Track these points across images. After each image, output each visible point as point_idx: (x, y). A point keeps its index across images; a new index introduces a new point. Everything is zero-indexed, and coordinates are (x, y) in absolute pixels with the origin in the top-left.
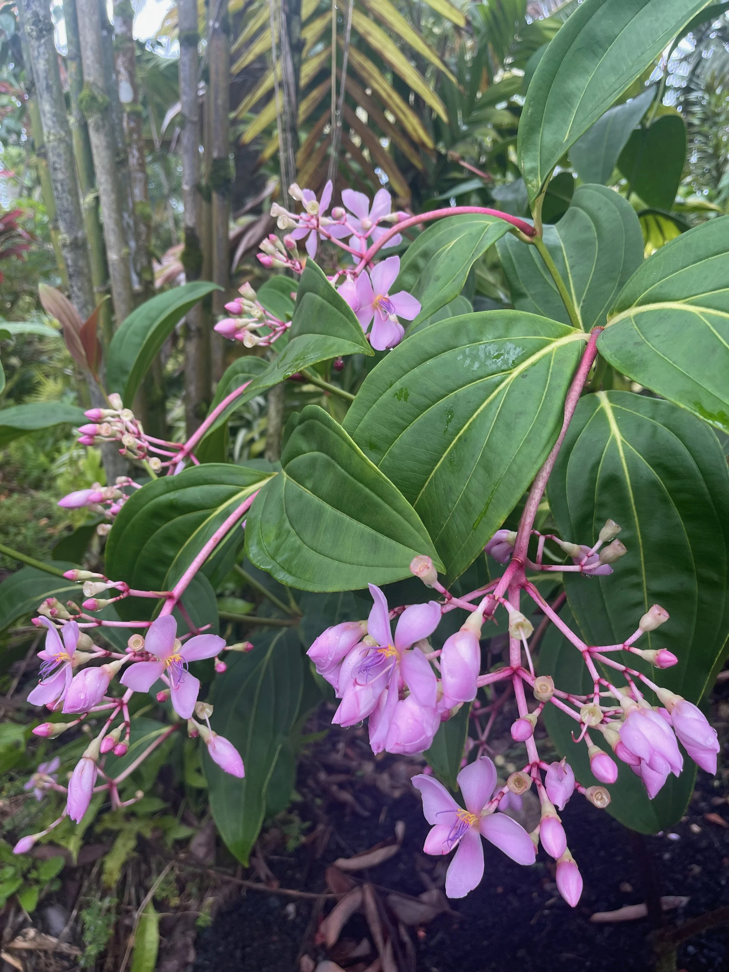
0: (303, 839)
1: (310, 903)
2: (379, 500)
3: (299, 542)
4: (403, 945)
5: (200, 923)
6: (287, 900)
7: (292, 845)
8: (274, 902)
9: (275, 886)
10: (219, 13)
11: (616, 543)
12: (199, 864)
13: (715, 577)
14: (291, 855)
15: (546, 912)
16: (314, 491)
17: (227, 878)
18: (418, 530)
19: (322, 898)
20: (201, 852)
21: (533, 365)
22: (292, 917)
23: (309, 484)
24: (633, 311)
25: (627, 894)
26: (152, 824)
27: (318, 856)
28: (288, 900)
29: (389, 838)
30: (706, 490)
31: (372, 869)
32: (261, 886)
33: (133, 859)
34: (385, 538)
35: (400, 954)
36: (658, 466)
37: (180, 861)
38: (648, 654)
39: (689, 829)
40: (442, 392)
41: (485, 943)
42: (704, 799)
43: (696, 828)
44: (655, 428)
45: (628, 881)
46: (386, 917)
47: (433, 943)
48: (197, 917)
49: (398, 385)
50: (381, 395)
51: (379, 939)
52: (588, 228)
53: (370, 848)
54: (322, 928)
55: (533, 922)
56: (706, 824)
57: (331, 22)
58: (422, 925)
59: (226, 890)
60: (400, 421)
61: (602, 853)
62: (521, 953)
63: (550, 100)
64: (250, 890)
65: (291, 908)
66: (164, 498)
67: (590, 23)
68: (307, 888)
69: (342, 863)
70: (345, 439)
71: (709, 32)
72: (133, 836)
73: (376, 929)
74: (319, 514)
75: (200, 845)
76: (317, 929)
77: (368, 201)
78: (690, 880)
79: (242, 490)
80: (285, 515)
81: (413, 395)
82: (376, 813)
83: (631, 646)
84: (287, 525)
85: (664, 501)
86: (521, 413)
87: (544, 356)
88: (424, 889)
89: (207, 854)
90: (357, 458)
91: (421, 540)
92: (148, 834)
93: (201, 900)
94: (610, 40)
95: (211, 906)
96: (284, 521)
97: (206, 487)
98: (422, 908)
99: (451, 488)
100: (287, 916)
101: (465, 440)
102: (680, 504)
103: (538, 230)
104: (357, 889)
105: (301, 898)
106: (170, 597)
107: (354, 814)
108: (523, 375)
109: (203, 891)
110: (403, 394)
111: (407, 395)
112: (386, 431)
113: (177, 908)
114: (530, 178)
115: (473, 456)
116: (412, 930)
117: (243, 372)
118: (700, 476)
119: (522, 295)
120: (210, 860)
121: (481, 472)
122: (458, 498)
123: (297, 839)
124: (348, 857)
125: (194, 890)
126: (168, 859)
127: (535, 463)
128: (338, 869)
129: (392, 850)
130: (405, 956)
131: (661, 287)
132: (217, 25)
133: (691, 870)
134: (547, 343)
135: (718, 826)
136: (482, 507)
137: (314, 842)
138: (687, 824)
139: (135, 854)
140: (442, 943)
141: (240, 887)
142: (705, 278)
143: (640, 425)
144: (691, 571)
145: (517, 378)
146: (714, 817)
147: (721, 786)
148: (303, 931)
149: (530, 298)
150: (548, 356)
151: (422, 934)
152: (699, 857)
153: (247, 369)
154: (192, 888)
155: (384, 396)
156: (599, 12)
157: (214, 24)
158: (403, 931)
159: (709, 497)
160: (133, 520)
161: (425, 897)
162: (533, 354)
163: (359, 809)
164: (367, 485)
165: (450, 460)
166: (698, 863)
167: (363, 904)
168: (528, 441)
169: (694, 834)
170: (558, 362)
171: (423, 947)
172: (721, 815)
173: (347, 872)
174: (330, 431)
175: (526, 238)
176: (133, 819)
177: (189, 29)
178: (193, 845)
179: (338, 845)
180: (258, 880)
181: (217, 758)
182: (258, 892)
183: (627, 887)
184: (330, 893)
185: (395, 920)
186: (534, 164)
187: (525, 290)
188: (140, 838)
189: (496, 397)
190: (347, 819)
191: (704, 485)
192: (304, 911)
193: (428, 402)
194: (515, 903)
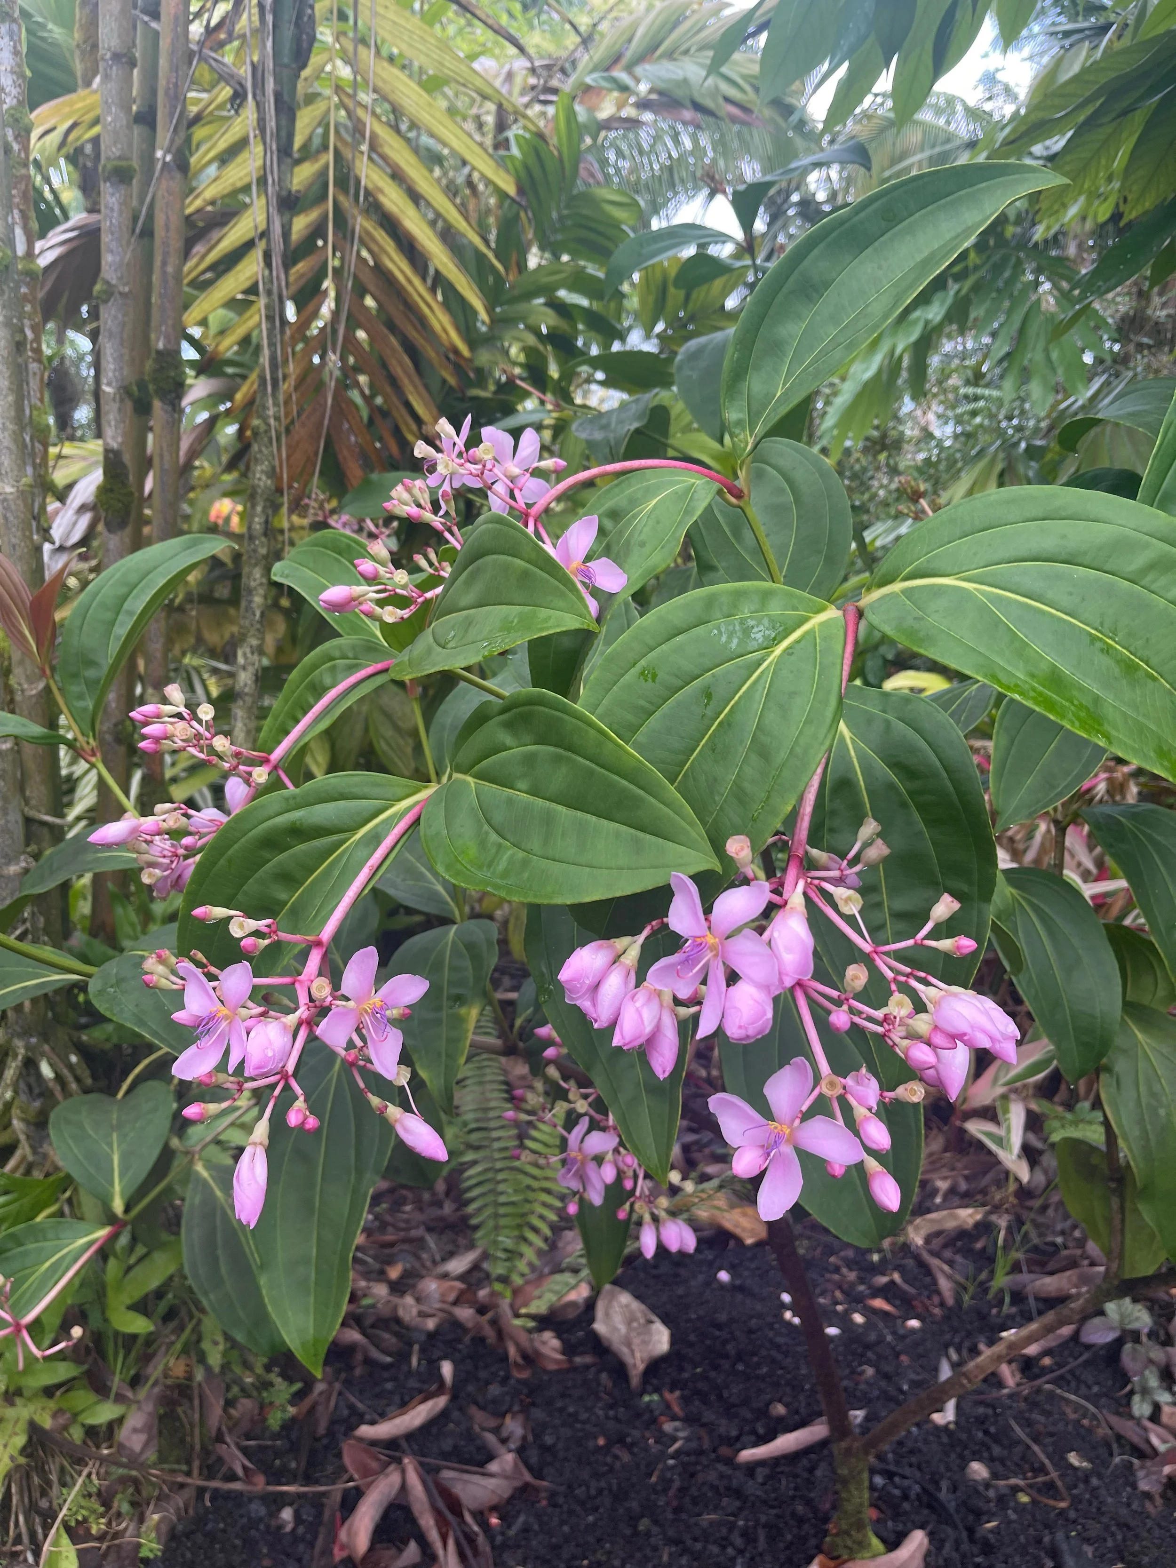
0: (292, 1410)
1: (317, 1502)
2: (641, 792)
3: (521, 854)
4: (470, 1539)
5: (144, 1553)
6: (277, 1502)
7: (275, 1420)
8: (258, 1509)
9: (260, 1483)
10: (172, 141)
11: (879, 842)
12: (134, 1461)
13: (966, 888)
14: (275, 1436)
15: (671, 1462)
16: (534, 792)
17: (180, 1479)
18: (692, 824)
19: (337, 1489)
20: (136, 1442)
21: (798, 642)
22: (289, 1528)
23: (522, 785)
24: (897, 587)
25: (780, 1419)
26: (52, 1404)
27: (321, 1430)
28: (281, 1500)
29: (434, 1387)
30: (951, 789)
31: (410, 1436)
32: (237, 1486)
33: (18, 1467)
34: (648, 836)
35: (469, 1552)
36: (896, 765)
37: (103, 1460)
38: (945, 944)
39: (851, 1321)
40: (697, 671)
41: (591, 1518)
42: (861, 1280)
43: (858, 1318)
44: (888, 723)
45: (780, 1401)
46: (441, 1504)
47: (512, 1533)
48: (139, 1546)
49: (643, 662)
50: (622, 675)
51: (433, 1535)
52: (781, 491)
53: (404, 1405)
54: (343, 1535)
55: (654, 1479)
56: (869, 1312)
57: (326, 167)
58: (494, 1508)
59: (179, 1500)
60: (647, 705)
61: (740, 1367)
62: (644, 1524)
63: (759, 345)
64: (216, 1495)
65: (287, 1514)
66: (279, 820)
67: (806, 263)
68: (308, 1480)
69: (366, 1431)
70: (591, 724)
71: (786, 206)
72: (22, 1426)
73: (427, 1522)
74: (548, 820)
75: (135, 1430)
76: (333, 1537)
77: (512, 442)
78: (862, 1387)
79: (392, 806)
80: (486, 827)
81: (662, 675)
82: (403, 1357)
83: (927, 937)
84: (494, 837)
85: (904, 805)
86: (795, 693)
87: (807, 633)
88: (491, 1457)
89: (146, 1445)
90: (610, 745)
91: (694, 834)
92: (47, 1423)
93: (141, 1520)
94: (827, 285)
95: (157, 1527)
96: (487, 833)
97: (342, 803)
98: (491, 1483)
99: (715, 780)
100: (280, 1527)
101: (729, 725)
102: (920, 808)
103: (746, 491)
104: (392, 1467)
105: (300, 1496)
106: (318, 944)
107: (368, 1361)
108: (788, 651)
109: (139, 1508)
110: (649, 674)
111: (654, 677)
112: (630, 717)
113: (101, 1538)
114: (737, 431)
115: (742, 742)
116: (480, 1516)
117: (344, 657)
118: (945, 774)
119: (712, 568)
120: (151, 1456)
121: (754, 758)
122: (726, 788)
123: (284, 1410)
124: (373, 1423)
125: (125, 1507)
126: (80, 1462)
127: (822, 744)
128: (361, 1439)
129: (441, 1402)
130: (476, 1552)
131: (928, 561)
132: (168, 158)
133: (863, 1372)
134: (806, 620)
135: (886, 1314)
136: (763, 795)
137: (312, 1410)
138: (847, 1314)
139: (22, 1460)
140: (526, 1530)
141: (201, 1491)
142: (975, 554)
143: (870, 720)
144: (937, 884)
145: (781, 656)
146: (879, 1303)
147: (883, 1260)
148: (312, 1545)
149: (722, 572)
150: (810, 633)
151: (494, 1521)
152: (870, 1354)
153: (350, 655)
154: (122, 1504)
155: (627, 677)
156: (816, 252)
157: (164, 157)
158: (468, 1518)
159: (955, 797)
160: (230, 852)
161: (493, 1467)
162: (794, 630)
163: (375, 1354)
164: (624, 777)
165: (712, 746)
166: (869, 1363)
167: (404, 1488)
168: (808, 722)
169: (859, 1326)
170: (825, 639)
171: (499, 1539)
172: (888, 1300)
173: (374, 1443)
174: (565, 717)
175: (733, 500)
176: (18, 1401)
177: (120, 158)
178: (123, 1434)
179: (351, 1407)
180: (232, 1477)
181: (409, 1140)
182: (229, 1496)
183: (780, 1409)
184: (351, 1479)
185: (455, 1505)
186: (741, 416)
187: (715, 562)
188: (33, 1428)
189: (759, 677)
190: (358, 1371)
191: (949, 784)
192: (308, 1515)
193: (680, 683)
194: (626, 1457)
